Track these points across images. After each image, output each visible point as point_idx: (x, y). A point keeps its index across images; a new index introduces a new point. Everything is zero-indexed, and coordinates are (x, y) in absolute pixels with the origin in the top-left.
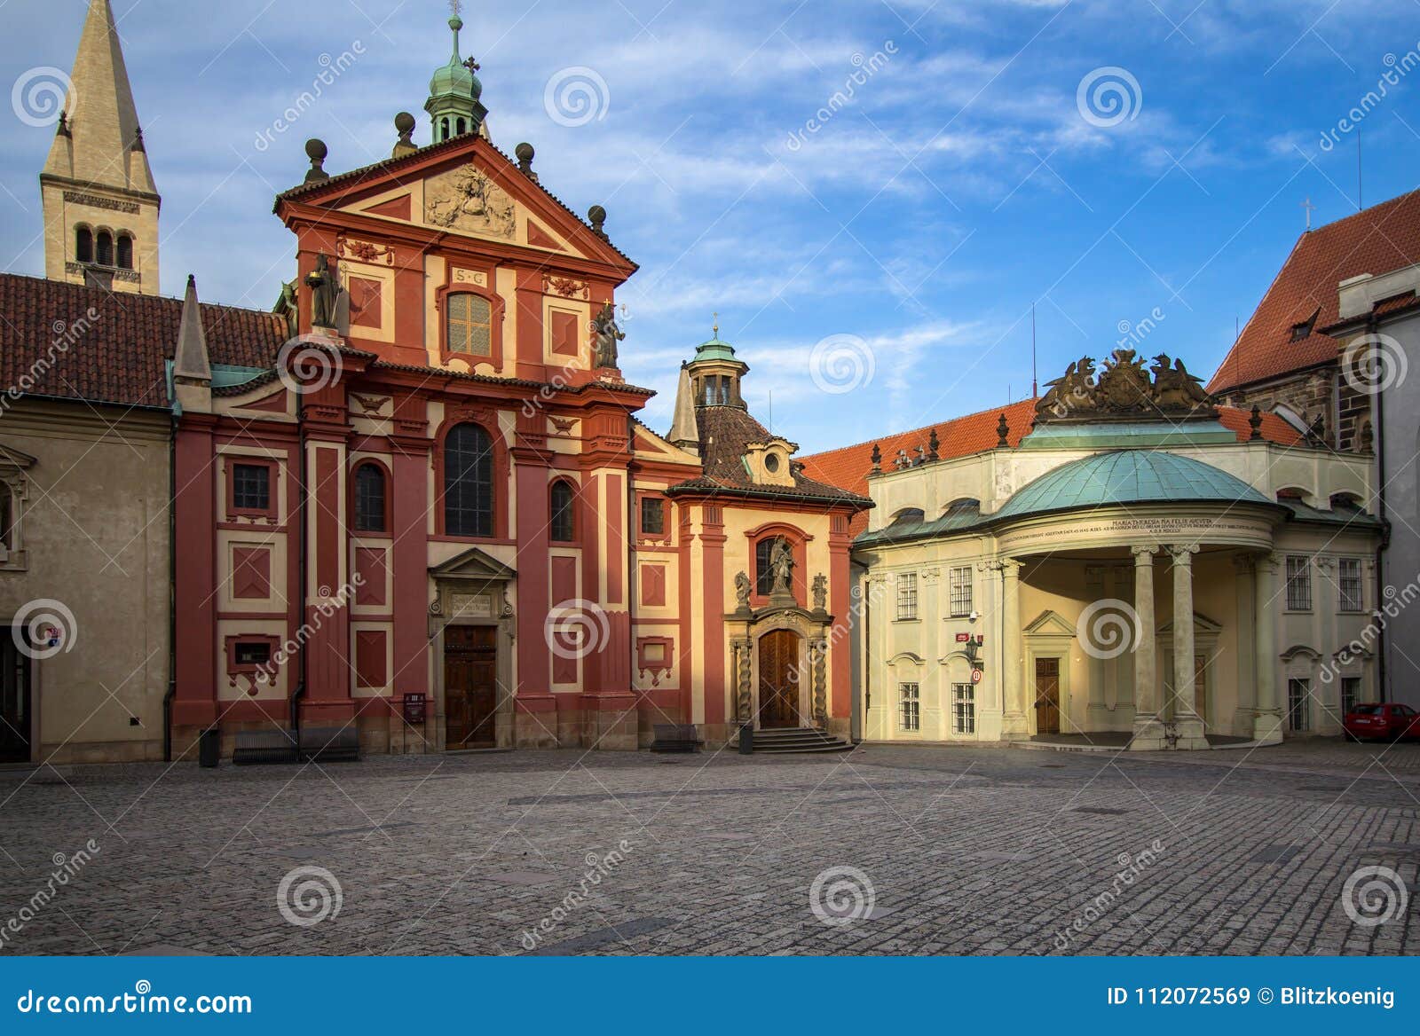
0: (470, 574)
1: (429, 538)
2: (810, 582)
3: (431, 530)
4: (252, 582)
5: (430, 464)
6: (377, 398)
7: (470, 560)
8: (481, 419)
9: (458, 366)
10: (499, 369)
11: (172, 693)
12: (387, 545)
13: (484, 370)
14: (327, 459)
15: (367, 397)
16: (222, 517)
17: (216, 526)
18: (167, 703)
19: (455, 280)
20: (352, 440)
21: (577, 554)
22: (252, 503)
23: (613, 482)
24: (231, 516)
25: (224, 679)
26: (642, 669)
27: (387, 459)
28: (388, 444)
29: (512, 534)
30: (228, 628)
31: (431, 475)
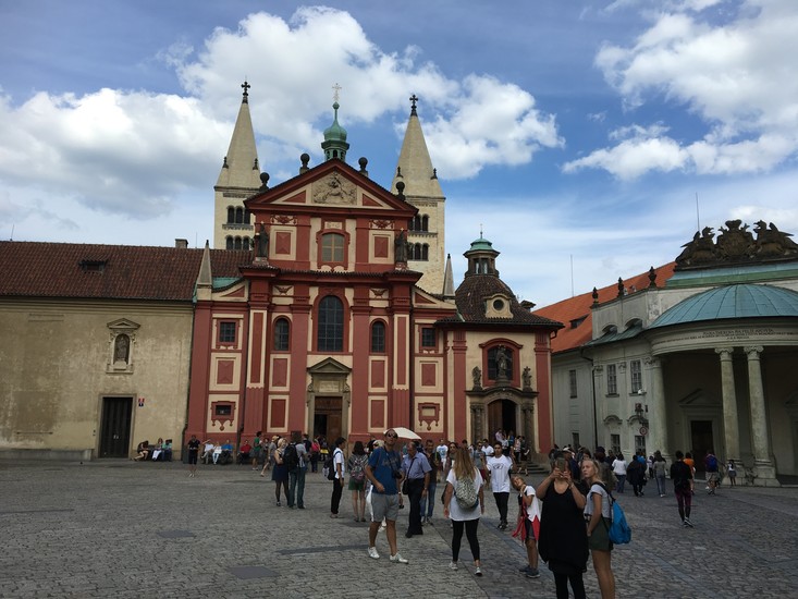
0: (327, 370)
1: (308, 353)
2: (522, 370)
3: (310, 349)
4: (225, 377)
5: (310, 316)
6: (286, 287)
7: (329, 363)
8: (337, 293)
9: (326, 269)
10: (346, 268)
11: (186, 428)
12: (288, 357)
13: (339, 269)
14: (258, 318)
15: (281, 287)
16: (214, 347)
17: (211, 351)
18: (184, 433)
19: (326, 227)
20: (271, 308)
21: (386, 359)
22: (228, 340)
23: (402, 321)
24: (218, 346)
25: (210, 422)
26: (421, 420)
27: (289, 315)
28: (291, 308)
29: (351, 350)
30: (213, 398)
31: (311, 322)
